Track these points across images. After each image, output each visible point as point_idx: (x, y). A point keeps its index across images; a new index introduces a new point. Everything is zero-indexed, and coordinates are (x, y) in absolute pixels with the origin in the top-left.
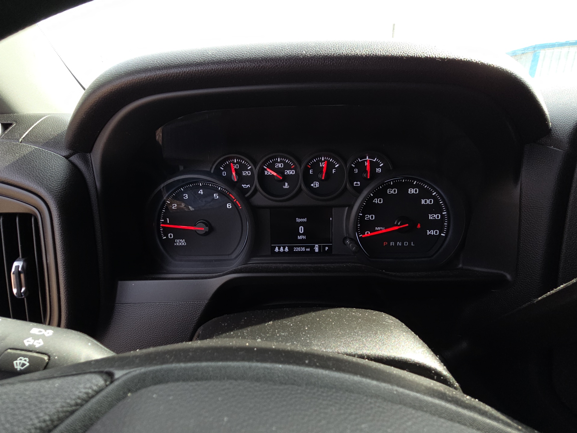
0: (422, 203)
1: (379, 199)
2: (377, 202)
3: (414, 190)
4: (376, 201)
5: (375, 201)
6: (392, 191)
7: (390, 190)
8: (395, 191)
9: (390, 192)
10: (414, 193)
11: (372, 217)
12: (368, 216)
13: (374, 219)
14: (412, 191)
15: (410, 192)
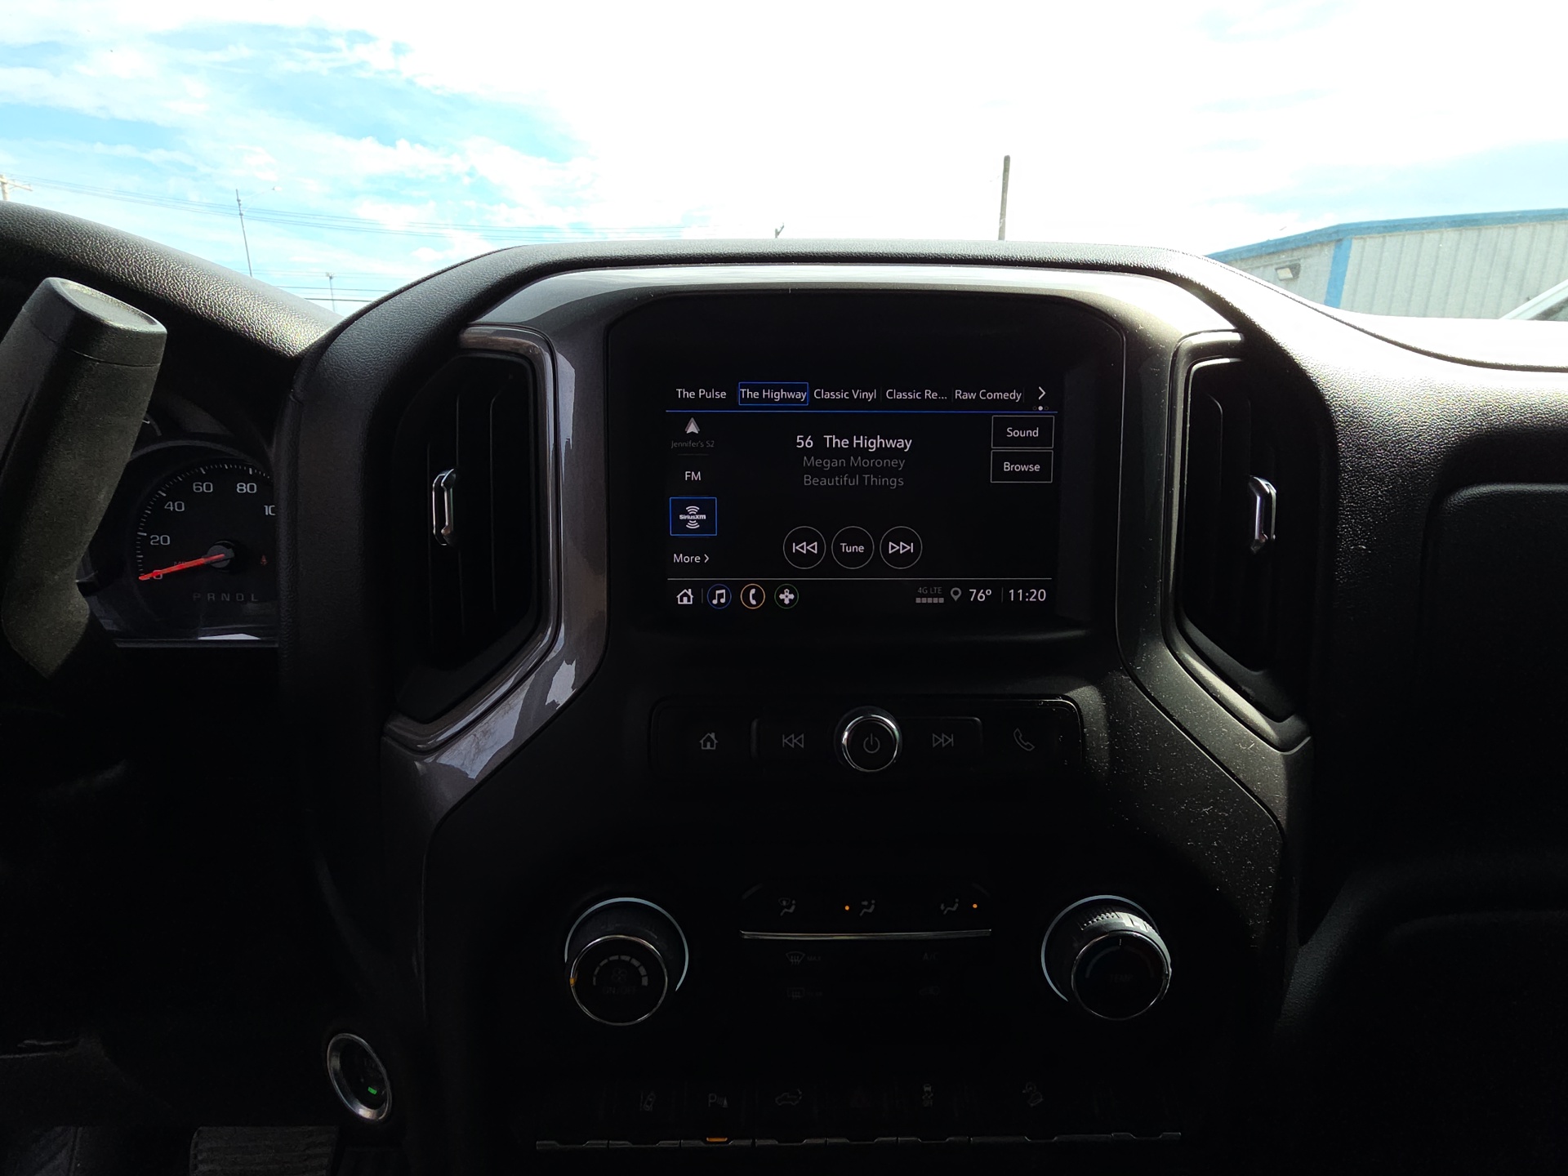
0: (267, 514)
1: (176, 504)
2: (174, 509)
3: (248, 485)
4: (172, 506)
5: (169, 506)
6: (202, 486)
7: (199, 485)
8: (208, 487)
9: (198, 489)
10: (249, 491)
11: (165, 540)
12: (155, 538)
13: (169, 543)
14: (243, 488)
15: (240, 490)
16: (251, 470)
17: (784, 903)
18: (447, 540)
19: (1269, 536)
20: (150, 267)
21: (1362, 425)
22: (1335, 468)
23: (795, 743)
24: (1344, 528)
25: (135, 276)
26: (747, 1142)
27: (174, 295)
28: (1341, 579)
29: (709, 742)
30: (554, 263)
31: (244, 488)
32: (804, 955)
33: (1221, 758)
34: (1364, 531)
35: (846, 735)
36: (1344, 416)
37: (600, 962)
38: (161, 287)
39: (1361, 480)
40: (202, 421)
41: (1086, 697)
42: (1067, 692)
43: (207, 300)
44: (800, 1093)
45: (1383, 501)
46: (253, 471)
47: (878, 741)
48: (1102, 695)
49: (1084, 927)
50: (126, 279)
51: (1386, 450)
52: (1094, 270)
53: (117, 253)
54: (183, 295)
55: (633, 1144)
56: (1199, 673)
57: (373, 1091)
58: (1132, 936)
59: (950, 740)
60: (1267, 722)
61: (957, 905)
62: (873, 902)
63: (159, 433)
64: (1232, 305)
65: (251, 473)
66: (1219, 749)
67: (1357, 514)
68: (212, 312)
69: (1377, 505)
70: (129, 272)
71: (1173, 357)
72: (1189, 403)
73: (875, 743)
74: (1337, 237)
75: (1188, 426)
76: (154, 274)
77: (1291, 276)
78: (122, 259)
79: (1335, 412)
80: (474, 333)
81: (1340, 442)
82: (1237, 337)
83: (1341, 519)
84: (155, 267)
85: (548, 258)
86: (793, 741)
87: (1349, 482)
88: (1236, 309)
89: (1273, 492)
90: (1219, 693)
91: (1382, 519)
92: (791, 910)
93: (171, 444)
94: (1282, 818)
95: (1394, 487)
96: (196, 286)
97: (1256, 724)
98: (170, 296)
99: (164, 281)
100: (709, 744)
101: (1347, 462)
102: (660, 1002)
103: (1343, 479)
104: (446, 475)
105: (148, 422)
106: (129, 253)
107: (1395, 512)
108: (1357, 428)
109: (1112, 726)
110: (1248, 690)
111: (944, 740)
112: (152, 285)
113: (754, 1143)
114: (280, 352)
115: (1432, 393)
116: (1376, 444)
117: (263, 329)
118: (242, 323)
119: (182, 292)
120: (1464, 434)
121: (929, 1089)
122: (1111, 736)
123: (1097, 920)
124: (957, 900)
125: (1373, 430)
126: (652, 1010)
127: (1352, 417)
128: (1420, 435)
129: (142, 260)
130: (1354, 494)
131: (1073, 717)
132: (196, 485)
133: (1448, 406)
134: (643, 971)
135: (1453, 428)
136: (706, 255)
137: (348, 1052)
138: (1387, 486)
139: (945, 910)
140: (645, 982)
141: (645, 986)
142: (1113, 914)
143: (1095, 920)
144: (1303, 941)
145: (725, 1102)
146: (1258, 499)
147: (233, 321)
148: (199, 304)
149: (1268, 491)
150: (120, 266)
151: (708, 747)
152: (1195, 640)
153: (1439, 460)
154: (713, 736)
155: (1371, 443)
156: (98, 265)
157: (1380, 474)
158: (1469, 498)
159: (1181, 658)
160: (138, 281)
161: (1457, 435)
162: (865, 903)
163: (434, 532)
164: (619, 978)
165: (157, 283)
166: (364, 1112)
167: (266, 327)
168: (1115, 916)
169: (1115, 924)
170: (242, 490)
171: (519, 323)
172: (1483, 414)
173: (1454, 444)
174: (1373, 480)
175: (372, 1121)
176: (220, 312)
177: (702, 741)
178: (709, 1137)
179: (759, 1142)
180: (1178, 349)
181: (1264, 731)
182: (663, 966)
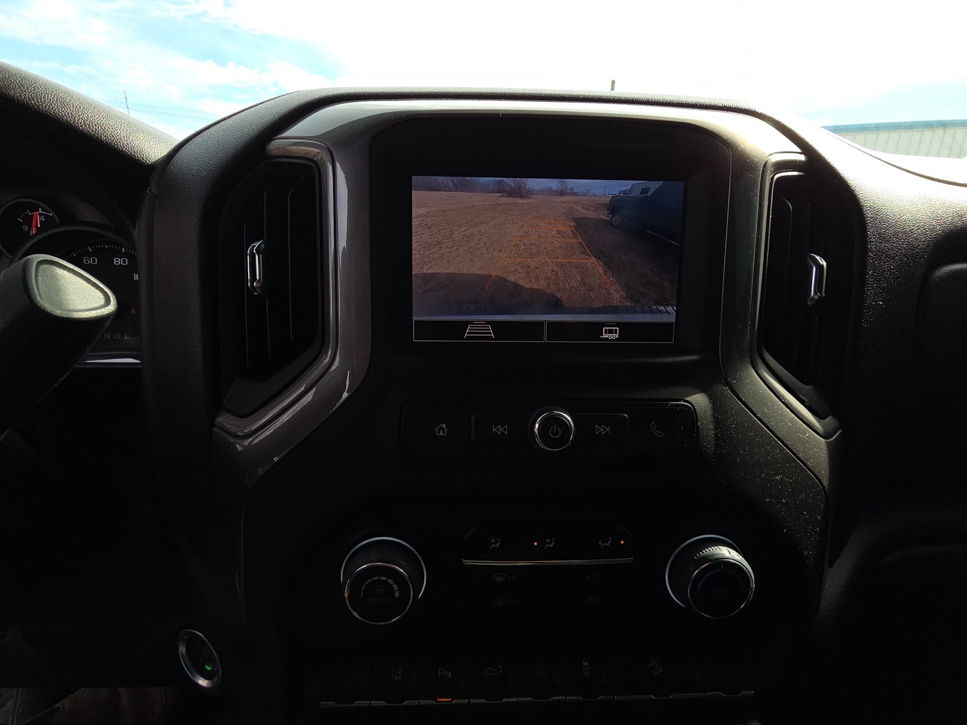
0: (135, 279)
3: (122, 259)
6: (90, 260)
7: (88, 259)
8: (94, 261)
9: (87, 262)
10: (122, 264)
16: (123, 249)
17: (493, 541)
18: (258, 291)
19: (821, 294)
20: (45, 95)
21: (883, 221)
22: (864, 250)
23: (501, 431)
24: (870, 291)
25: (34, 100)
26: (465, 701)
27: (62, 115)
28: (866, 324)
29: (442, 429)
30: (333, 96)
31: (119, 261)
32: (506, 575)
33: (788, 443)
34: (881, 293)
35: (537, 425)
36: (872, 214)
37: (367, 581)
38: (52, 109)
39: (881, 258)
40: (87, 213)
41: (699, 400)
42: (687, 397)
43: (87, 120)
44: (500, 667)
45: (894, 273)
46: (125, 250)
47: (559, 429)
48: (710, 400)
49: (696, 556)
50: (27, 102)
51: (897, 238)
52: (707, 109)
53: (21, 84)
54: (69, 115)
55: (387, 703)
56: (773, 386)
57: (209, 668)
58: (729, 562)
59: (608, 430)
60: (816, 419)
61: (610, 541)
62: (553, 539)
63: (58, 222)
64: (800, 136)
65: (123, 251)
66: (786, 437)
67: (877, 281)
68: (90, 129)
69: (890, 275)
70: (29, 96)
71: (763, 168)
72: (772, 201)
73: (557, 430)
75: (771, 216)
76: (48, 99)
78: (24, 88)
79: (866, 210)
80: (277, 145)
81: (869, 231)
82: (802, 158)
83: (867, 283)
84: (48, 95)
85: (329, 93)
86: (499, 429)
87: (873, 258)
88: (802, 138)
89: (825, 264)
90: (786, 399)
91: (893, 285)
92: (498, 545)
93: (67, 228)
94: (826, 483)
95: (901, 263)
96: (78, 110)
97: (809, 421)
98: (60, 116)
99: (55, 105)
100: (441, 432)
101: (873, 245)
102: (407, 608)
103: (869, 256)
104: (257, 244)
105: (51, 215)
106: (30, 83)
107: (901, 280)
108: (880, 222)
109: (717, 421)
110: (804, 398)
111: (603, 430)
112: (46, 107)
113: (469, 701)
114: (140, 160)
115: (926, 201)
116: (891, 233)
117: (127, 143)
118: (112, 138)
119: (68, 113)
120: (947, 229)
121: (587, 664)
122: (716, 428)
123: (706, 551)
124: (610, 538)
125: (889, 224)
126: (402, 613)
127: (876, 214)
128: (919, 229)
129: (38, 89)
130: (876, 267)
131: (691, 413)
132: (85, 259)
133: (936, 211)
134: (395, 587)
135: (940, 225)
136: (440, 93)
137: (192, 642)
138: (897, 263)
139: (602, 545)
140: (397, 594)
141: (397, 598)
142: (716, 547)
143: (704, 552)
144: (831, 565)
145: (450, 675)
146: (814, 269)
147: (105, 136)
148: (81, 123)
149: (822, 263)
150: (23, 92)
151: (441, 434)
152: (770, 364)
153: (930, 246)
154: (444, 426)
155: (888, 233)
156: (7, 91)
157: (893, 254)
158: (948, 272)
159: (762, 375)
160: (36, 104)
161: (942, 230)
162: (548, 540)
163: (249, 284)
164: (379, 592)
165: (49, 106)
166: (203, 682)
167: (130, 143)
168: (718, 549)
169: (719, 554)
170: (117, 263)
171: (309, 137)
172: (959, 216)
173: (940, 235)
174: (889, 258)
175: (207, 688)
176: (96, 129)
177: (437, 430)
178: (439, 698)
179: (473, 701)
180: (766, 162)
181: (815, 426)
182: (410, 583)
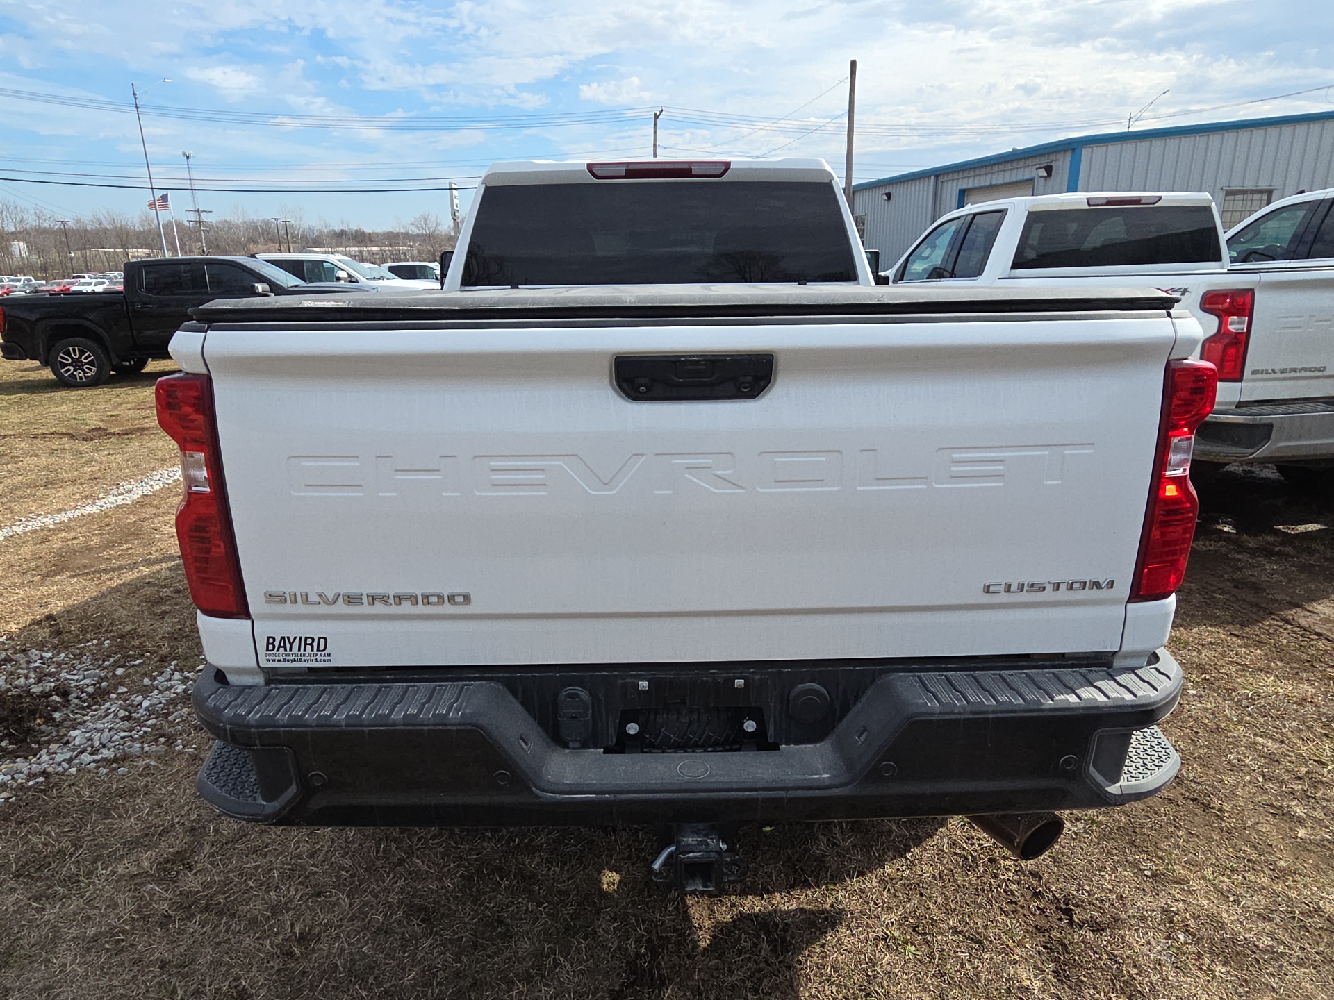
74: (1072, 147)
77: (1046, 174)
